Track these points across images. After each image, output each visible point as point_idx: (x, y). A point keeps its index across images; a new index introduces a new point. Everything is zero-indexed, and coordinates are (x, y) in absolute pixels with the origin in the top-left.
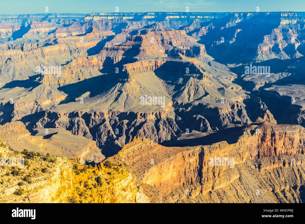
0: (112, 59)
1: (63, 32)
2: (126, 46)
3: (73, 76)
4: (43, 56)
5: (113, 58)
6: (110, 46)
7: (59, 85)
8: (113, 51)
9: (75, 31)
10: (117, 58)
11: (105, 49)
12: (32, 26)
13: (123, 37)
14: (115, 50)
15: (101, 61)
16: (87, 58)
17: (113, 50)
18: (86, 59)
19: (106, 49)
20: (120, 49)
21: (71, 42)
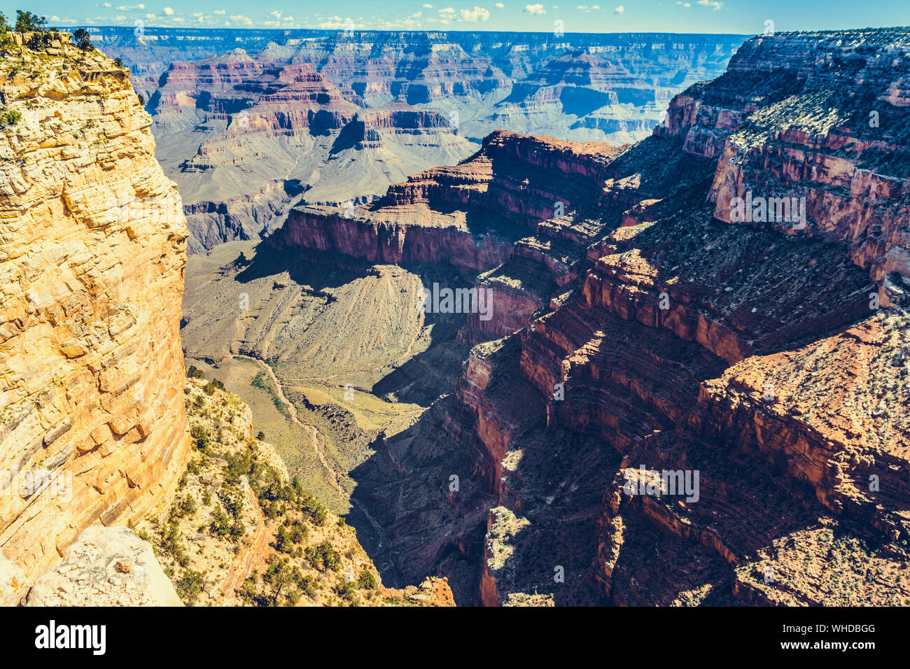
0: (287, 115)
2: (297, 91)
6: (170, 97)
7: (238, 166)
14: (282, 99)
17: (279, 99)
20: (290, 98)
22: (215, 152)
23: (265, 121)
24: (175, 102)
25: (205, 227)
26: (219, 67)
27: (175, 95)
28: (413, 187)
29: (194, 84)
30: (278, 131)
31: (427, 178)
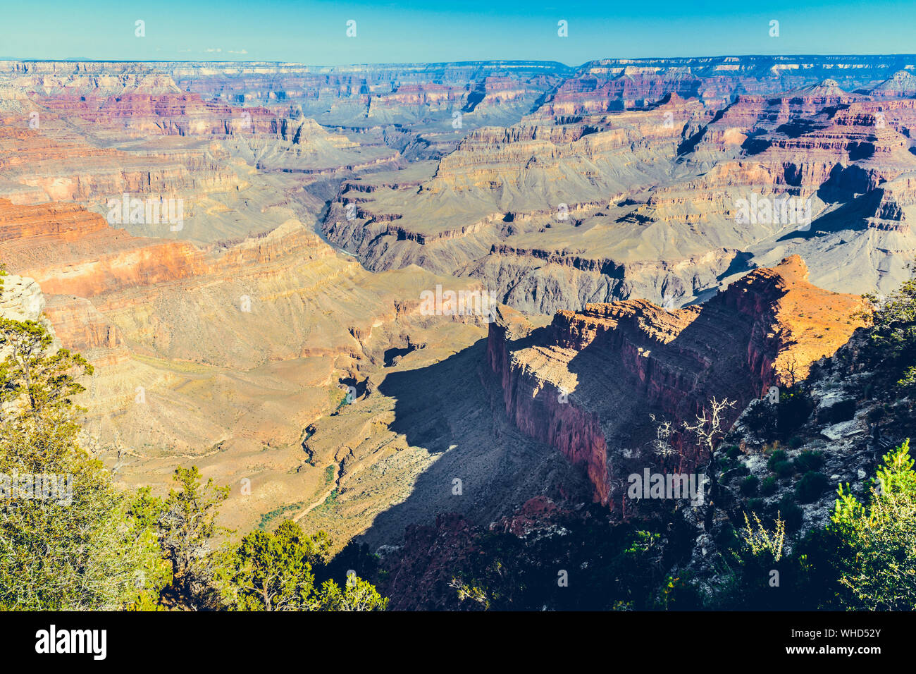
0: (798, 168)
1: (567, 101)
2: (830, 137)
3: (712, 204)
4: (589, 154)
5: (802, 165)
6: (717, 134)
7: (689, 224)
8: (797, 149)
9: (588, 99)
10: (811, 166)
11: (776, 145)
12: (487, 87)
13: (744, 113)
14: (803, 146)
15: (769, 172)
16: (740, 165)
17: (798, 146)
18: (736, 167)
19: (778, 144)
20: (816, 145)
21: (633, 125)
22: (669, 203)
23: (766, 172)
24: (721, 140)
25: (594, 287)
26: (792, 102)
27: (723, 132)
28: (582, 324)
29: (755, 119)
30: (781, 187)
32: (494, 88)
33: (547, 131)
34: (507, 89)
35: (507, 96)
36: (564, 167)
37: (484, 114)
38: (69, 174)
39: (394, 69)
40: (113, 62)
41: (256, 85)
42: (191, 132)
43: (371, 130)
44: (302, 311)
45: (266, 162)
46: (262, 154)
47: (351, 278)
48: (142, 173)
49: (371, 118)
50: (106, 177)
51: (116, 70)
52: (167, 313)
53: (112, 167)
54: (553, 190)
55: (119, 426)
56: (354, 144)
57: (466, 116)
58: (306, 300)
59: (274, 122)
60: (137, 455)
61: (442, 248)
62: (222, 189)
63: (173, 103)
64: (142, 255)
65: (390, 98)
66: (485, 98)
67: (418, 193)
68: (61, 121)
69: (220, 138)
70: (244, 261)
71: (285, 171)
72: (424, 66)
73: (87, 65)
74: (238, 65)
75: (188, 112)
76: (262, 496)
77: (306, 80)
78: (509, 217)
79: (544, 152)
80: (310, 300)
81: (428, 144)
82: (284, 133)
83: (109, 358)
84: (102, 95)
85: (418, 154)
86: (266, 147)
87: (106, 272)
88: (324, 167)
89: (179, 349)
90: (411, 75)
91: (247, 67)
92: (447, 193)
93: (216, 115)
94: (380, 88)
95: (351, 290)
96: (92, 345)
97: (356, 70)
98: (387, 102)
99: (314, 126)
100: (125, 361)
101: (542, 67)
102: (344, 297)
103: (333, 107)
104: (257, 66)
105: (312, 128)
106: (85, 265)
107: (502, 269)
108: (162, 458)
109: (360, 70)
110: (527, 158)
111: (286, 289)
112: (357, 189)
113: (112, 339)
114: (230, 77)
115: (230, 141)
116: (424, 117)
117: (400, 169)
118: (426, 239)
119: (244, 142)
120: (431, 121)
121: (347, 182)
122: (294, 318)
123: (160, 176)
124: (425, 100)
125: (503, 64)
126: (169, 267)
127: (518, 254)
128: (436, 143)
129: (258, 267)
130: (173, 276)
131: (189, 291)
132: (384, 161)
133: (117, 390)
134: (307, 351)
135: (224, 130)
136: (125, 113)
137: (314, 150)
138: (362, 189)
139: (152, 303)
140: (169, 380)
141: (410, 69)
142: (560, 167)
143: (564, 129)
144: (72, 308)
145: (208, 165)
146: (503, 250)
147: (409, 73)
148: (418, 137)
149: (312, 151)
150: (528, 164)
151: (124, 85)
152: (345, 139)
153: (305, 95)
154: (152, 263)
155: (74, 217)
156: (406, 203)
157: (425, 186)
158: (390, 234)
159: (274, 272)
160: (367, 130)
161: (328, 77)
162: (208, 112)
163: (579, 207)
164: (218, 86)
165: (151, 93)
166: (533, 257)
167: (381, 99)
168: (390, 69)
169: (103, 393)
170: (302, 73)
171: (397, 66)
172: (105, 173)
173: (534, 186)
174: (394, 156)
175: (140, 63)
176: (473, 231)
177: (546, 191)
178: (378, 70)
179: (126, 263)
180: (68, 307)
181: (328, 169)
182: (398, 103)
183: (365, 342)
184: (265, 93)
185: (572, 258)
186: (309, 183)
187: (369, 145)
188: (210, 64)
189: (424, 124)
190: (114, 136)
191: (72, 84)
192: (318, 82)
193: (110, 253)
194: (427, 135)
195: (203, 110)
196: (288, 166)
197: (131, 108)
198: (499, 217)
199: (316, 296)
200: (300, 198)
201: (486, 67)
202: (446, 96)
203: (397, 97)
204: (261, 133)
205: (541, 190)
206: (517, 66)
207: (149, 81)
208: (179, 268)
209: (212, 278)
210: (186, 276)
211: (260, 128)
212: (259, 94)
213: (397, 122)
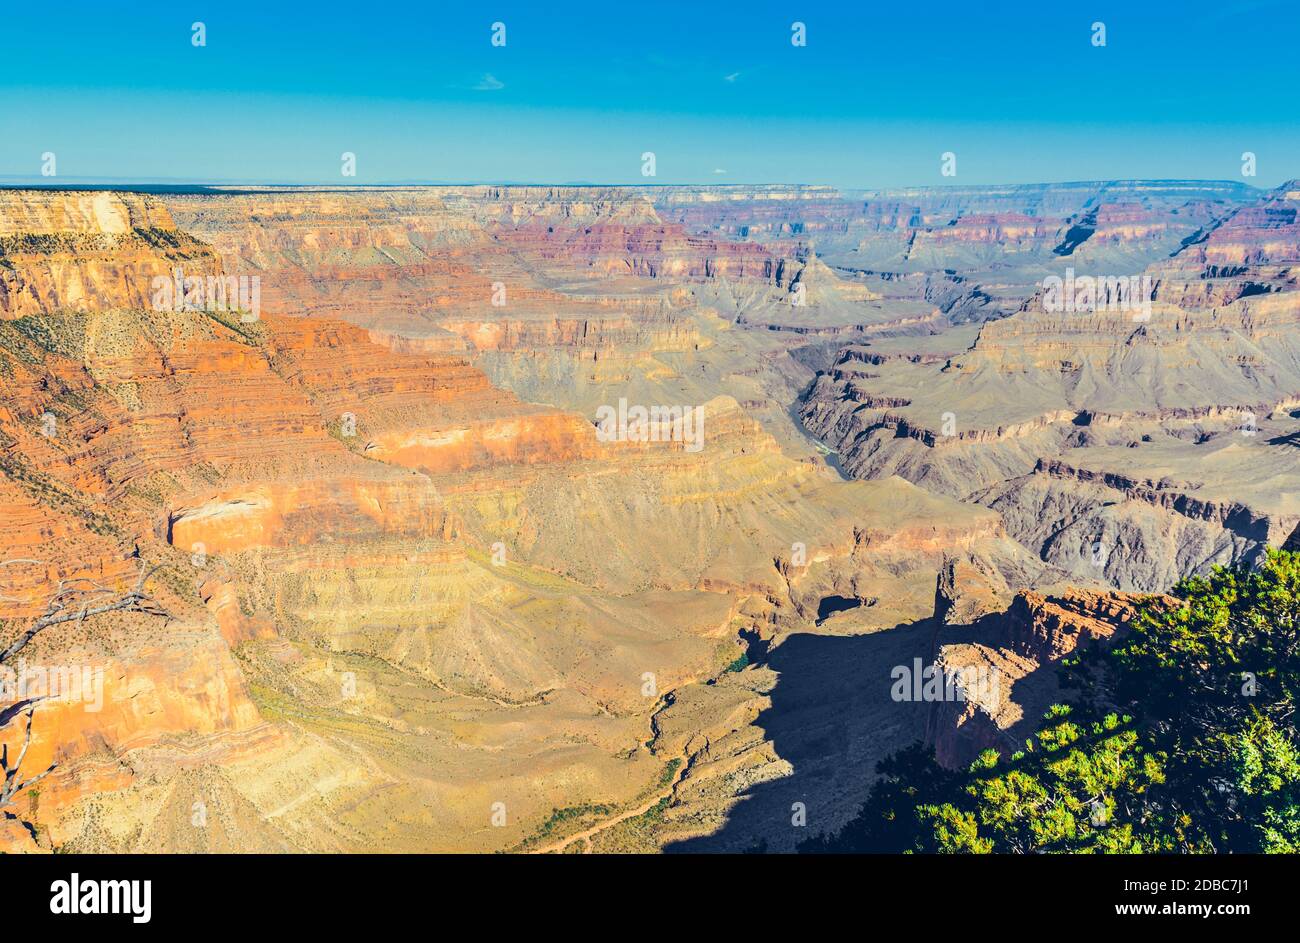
25: (1208, 549)
28: (1053, 621)
31: (1106, 614)
32: (1112, 220)
33: (1178, 288)
34: (1133, 223)
35: (1134, 233)
36: (1196, 346)
37: (1089, 258)
38: (497, 319)
39: (966, 193)
40: (590, 186)
41: (768, 213)
42: (664, 272)
43: (908, 277)
44: (714, 524)
45: (750, 316)
46: (747, 304)
47: (797, 486)
48: (579, 321)
49: (913, 260)
50: (538, 325)
51: (592, 196)
52: (539, 503)
53: (547, 313)
54: (1169, 381)
55: (432, 643)
56: (873, 296)
57: (1059, 261)
58: (723, 509)
59: (768, 263)
60: (441, 686)
61: (961, 455)
62: (677, 347)
63: (649, 236)
64: (522, 426)
65: (945, 234)
66: (1093, 235)
67: (942, 370)
68: (510, 256)
69: (698, 282)
70: (649, 446)
71: (772, 328)
72: (1013, 188)
73: (562, 189)
74: (749, 189)
75: (664, 247)
76: (563, 782)
77: (834, 209)
78: (1083, 419)
79: (1162, 321)
80: (729, 510)
81: (988, 300)
82: (779, 277)
83: (441, 554)
84: (571, 227)
85: (970, 314)
86: (753, 295)
87: (477, 443)
88: (824, 326)
89: (543, 554)
90: (991, 200)
91: (760, 192)
92: (987, 375)
93: (698, 252)
94: (938, 219)
95: (792, 503)
96: (426, 535)
97: (910, 195)
98: (939, 239)
99: (820, 269)
100: (459, 560)
101: (1209, 189)
102: (781, 512)
103: (863, 244)
104: (773, 190)
105: (817, 272)
106: (455, 432)
107: (1049, 498)
108: (470, 697)
109: (916, 194)
110: (1131, 329)
111: (699, 491)
112: (861, 358)
113: (448, 530)
114: (737, 203)
115: (709, 286)
116: (994, 261)
117: (932, 333)
118: (937, 440)
119: (727, 288)
120: (1003, 267)
121: (849, 348)
122: (701, 532)
123: (598, 328)
124: (998, 237)
125: (1141, 185)
126: (553, 445)
127: (1080, 478)
128: (1000, 299)
129: (667, 457)
130: (555, 456)
131: (572, 478)
132: (913, 321)
133: (441, 596)
134: (708, 582)
135: (705, 270)
136: (592, 248)
137: (816, 302)
138: (867, 359)
139: (524, 489)
140: (508, 593)
141: (990, 193)
142: (1189, 346)
143: (1210, 285)
144: (409, 485)
145: (665, 316)
146: (1055, 469)
147: (987, 199)
148: (976, 288)
149: (812, 303)
150: (1131, 337)
151: (598, 214)
152: (863, 289)
153: (829, 228)
154: (533, 437)
155: (453, 372)
156: (921, 383)
157: (954, 361)
158: (886, 427)
159: (686, 465)
160: (902, 276)
161: (866, 205)
162: (688, 248)
163: (1213, 412)
164: (719, 216)
165: (625, 223)
166: (1106, 486)
167: (931, 235)
168: (960, 193)
169: (425, 597)
170: (831, 199)
171: (971, 188)
172: (537, 319)
173: (1137, 372)
174: (930, 315)
175: (618, 189)
176: (1017, 434)
177: (1156, 383)
178: (943, 194)
179: (503, 434)
180: (405, 483)
181: (829, 328)
182: (955, 240)
183: (794, 581)
184: (777, 224)
185: (1173, 496)
186: (799, 346)
187: (899, 298)
188: (714, 188)
189: (991, 271)
190: (566, 275)
191: (541, 213)
192: (851, 210)
193: (485, 421)
194: (990, 287)
195: (685, 246)
196: (776, 322)
197: (600, 241)
198: (1067, 417)
199: (739, 506)
200: (780, 365)
201: (1111, 189)
202: (1031, 232)
203: (956, 232)
204: (750, 277)
205: (1148, 379)
206: (1165, 189)
207: (625, 209)
208: (565, 448)
209: (605, 465)
210: (570, 459)
211: (749, 270)
212: (770, 225)
213: (950, 268)
